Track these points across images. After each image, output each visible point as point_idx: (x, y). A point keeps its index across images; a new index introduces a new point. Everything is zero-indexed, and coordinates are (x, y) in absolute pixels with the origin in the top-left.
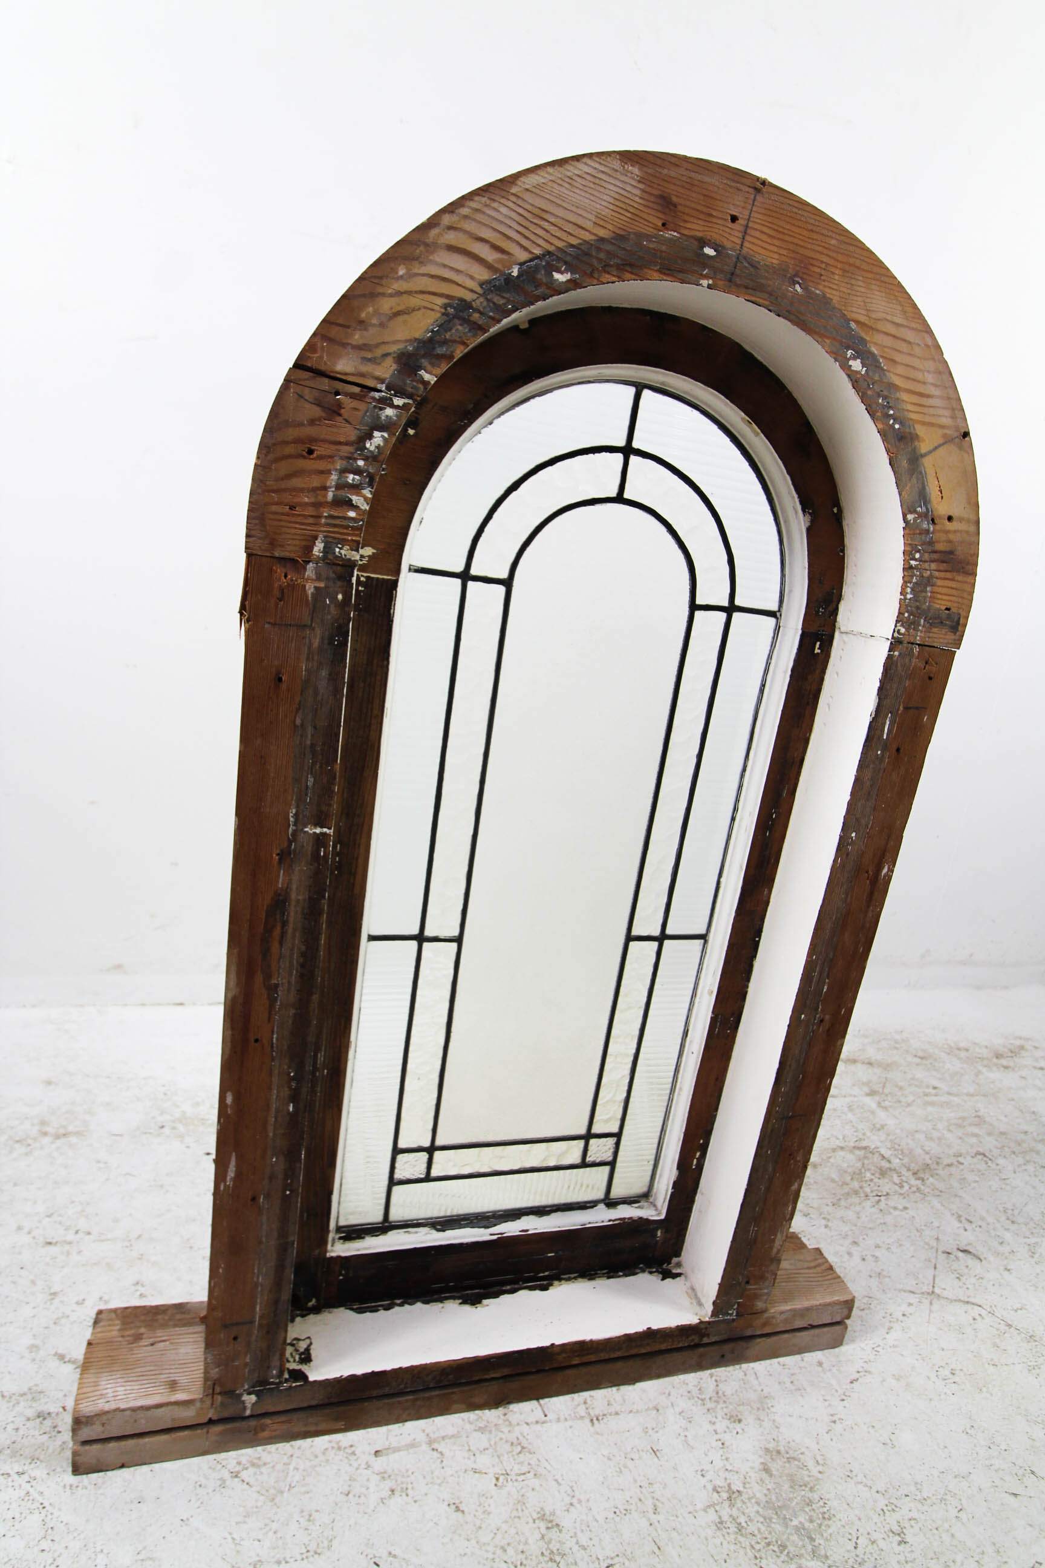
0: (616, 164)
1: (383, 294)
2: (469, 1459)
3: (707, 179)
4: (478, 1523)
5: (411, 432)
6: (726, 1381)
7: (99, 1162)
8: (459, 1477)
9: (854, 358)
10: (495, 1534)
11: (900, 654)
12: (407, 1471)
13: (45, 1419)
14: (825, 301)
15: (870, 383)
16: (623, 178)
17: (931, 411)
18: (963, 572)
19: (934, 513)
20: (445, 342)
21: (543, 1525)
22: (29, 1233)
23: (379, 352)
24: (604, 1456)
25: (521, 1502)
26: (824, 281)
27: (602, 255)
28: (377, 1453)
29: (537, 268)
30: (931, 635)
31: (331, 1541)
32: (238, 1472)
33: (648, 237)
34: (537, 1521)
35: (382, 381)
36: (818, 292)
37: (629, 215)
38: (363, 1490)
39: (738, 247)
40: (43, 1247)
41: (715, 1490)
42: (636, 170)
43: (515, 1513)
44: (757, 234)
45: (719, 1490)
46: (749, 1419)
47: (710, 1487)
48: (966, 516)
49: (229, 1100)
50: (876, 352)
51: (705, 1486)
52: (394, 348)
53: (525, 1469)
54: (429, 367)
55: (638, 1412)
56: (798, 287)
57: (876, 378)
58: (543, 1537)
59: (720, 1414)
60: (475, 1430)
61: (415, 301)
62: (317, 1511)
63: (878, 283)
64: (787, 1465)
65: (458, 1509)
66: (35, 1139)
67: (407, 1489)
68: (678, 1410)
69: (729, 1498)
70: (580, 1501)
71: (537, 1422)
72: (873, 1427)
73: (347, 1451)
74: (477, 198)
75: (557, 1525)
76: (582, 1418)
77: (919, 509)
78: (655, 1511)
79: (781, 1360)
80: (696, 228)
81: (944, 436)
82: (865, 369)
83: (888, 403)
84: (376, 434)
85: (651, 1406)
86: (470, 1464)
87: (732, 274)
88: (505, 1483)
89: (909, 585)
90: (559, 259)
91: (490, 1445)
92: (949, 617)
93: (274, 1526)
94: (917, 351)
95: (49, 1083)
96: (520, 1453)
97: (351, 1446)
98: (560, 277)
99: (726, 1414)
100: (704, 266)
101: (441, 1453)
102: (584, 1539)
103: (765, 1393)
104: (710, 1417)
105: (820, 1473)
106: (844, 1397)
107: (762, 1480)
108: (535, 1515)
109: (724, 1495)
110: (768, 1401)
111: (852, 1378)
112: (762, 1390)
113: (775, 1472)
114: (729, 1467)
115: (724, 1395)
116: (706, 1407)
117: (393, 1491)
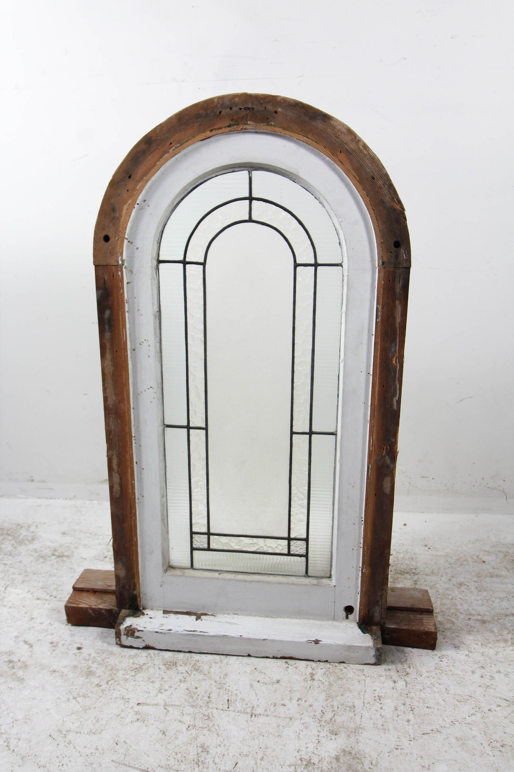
2: (180, 716)
4: (170, 741)
6: (341, 715)
7: (71, 569)
8: (171, 721)
10: (176, 747)
12: (149, 714)
13: (11, 663)
21: (200, 750)
22: (32, 593)
24: (249, 731)
25: (196, 738)
28: (138, 704)
31: (102, 731)
32: (76, 697)
34: (198, 748)
38: (126, 716)
40: (35, 600)
41: (301, 760)
43: (190, 742)
45: (303, 760)
46: (343, 736)
47: (298, 757)
51: (296, 756)
53: (205, 726)
58: (198, 754)
59: (327, 728)
60: (189, 706)
62: (102, 719)
64: (351, 760)
65: (164, 733)
66: (49, 557)
67: (145, 720)
68: (302, 721)
69: (306, 765)
70: (225, 745)
71: (222, 710)
72: (422, 757)
73: (126, 700)
75: (208, 752)
78: (262, 759)
85: (288, 716)
86: (180, 718)
88: (192, 729)
91: (193, 713)
93: (82, 720)
95: (64, 533)
96: (206, 719)
97: (128, 699)
99: (330, 730)
101: (168, 711)
102: (217, 760)
103: (361, 726)
104: (319, 729)
105: (370, 768)
106: (412, 739)
107: (331, 762)
108: (199, 745)
109: (305, 763)
110: (360, 730)
111: (426, 732)
112: (360, 724)
113: (341, 761)
114: (315, 752)
115: (335, 721)
116: (320, 724)
117: (138, 720)
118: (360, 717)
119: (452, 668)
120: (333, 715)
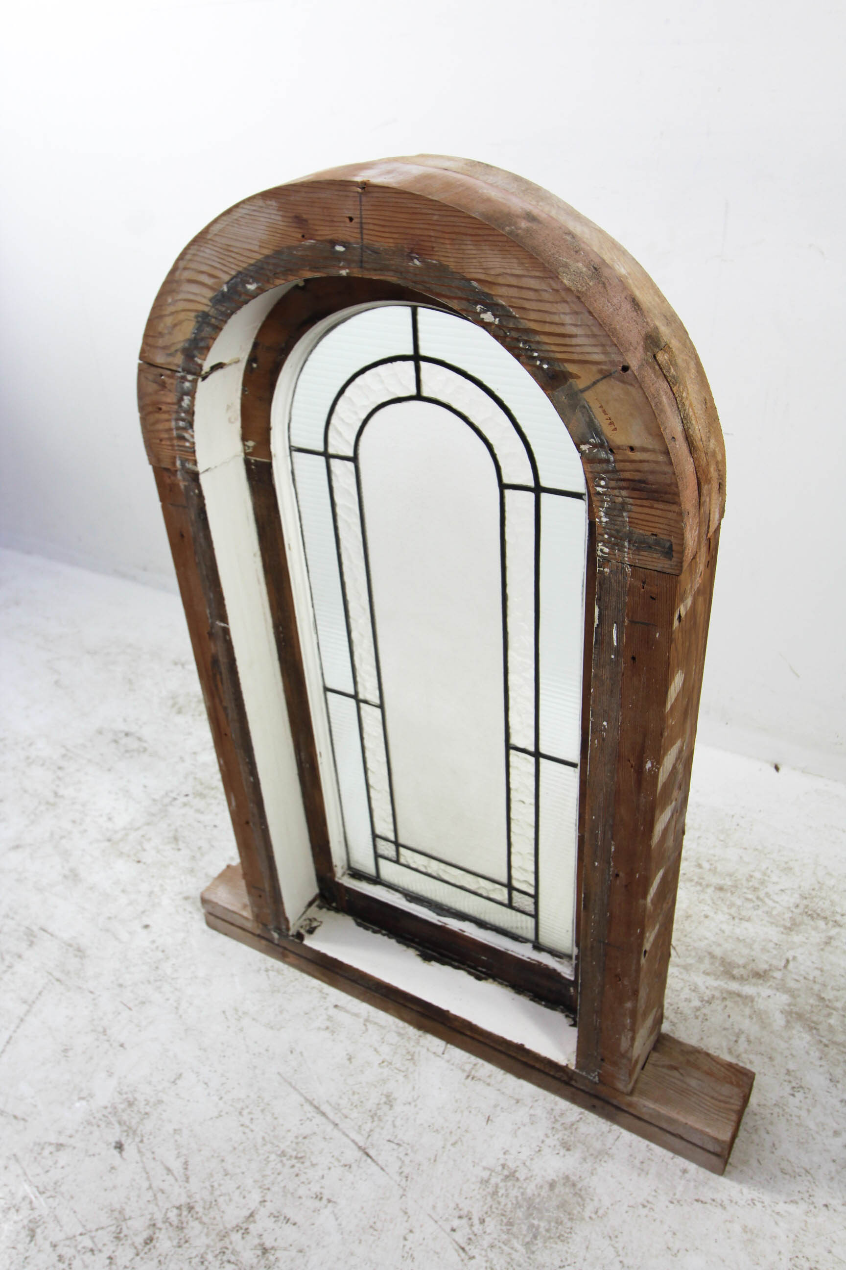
0: (260, 203)
1: (165, 315)
2: (378, 1042)
3: (322, 195)
4: (353, 1072)
5: (255, 365)
8: (365, 1046)
9: (485, 312)
10: (357, 1084)
11: (611, 571)
12: (343, 1024)
14: (442, 269)
15: (506, 331)
16: (269, 211)
17: (578, 349)
18: (662, 501)
19: (611, 443)
20: (202, 339)
21: (384, 1099)
23: (173, 349)
24: (455, 1097)
25: (384, 1081)
26: (437, 251)
27: (271, 267)
28: (336, 1006)
29: (236, 284)
30: (640, 557)
31: (282, 1027)
32: (269, 969)
33: (295, 248)
34: (383, 1096)
35: (178, 366)
36: (434, 262)
37: (279, 235)
38: (315, 1017)
39: (360, 240)
41: (503, 1166)
42: (273, 203)
43: (376, 1083)
44: (371, 227)
45: (506, 1167)
46: (577, 1154)
47: (502, 1161)
48: (650, 447)
49: (222, 762)
50: (504, 303)
51: (499, 1159)
52: (180, 346)
53: (403, 1068)
54: (199, 355)
55: (503, 1093)
56: (417, 262)
57: (511, 325)
58: (378, 1104)
59: (559, 1135)
60: (396, 1032)
61: (182, 316)
62: (287, 1011)
63: (487, 243)
64: (571, 1195)
65: (350, 1059)
67: (335, 1032)
68: (532, 1112)
69: (507, 1177)
70: (416, 1106)
71: (434, 1053)
72: (674, 1234)
73: (323, 994)
74: (192, 247)
75: (392, 1106)
76: (464, 1071)
77: (592, 440)
78: (454, 1144)
79: (653, 1146)
80: (326, 233)
81: (600, 371)
82: (497, 319)
83: (529, 346)
84: (185, 398)
85: (516, 1097)
86: (377, 1045)
87: (361, 262)
88: (386, 1066)
89: (601, 509)
90: (247, 275)
91: (397, 1044)
92: (657, 543)
93: (265, 1003)
94: (546, 296)
96: (409, 1060)
97: (327, 994)
98: (251, 287)
99: (563, 1139)
100: (340, 260)
101: (367, 1029)
102: (398, 1123)
103: (610, 1152)
104: (549, 1132)
105: (590, 1218)
106: (675, 1202)
107: (541, 1187)
108: (385, 1092)
109: (506, 1172)
110: (606, 1156)
111: (702, 1198)
112: (610, 1149)
113: (556, 1191)
114: (528, 1164)
115: (576, 1129)
116: (554, 1125)
117: (327, 1028)
118: (616, 1137)
119: (803, 1113)
120: (578, 1118)
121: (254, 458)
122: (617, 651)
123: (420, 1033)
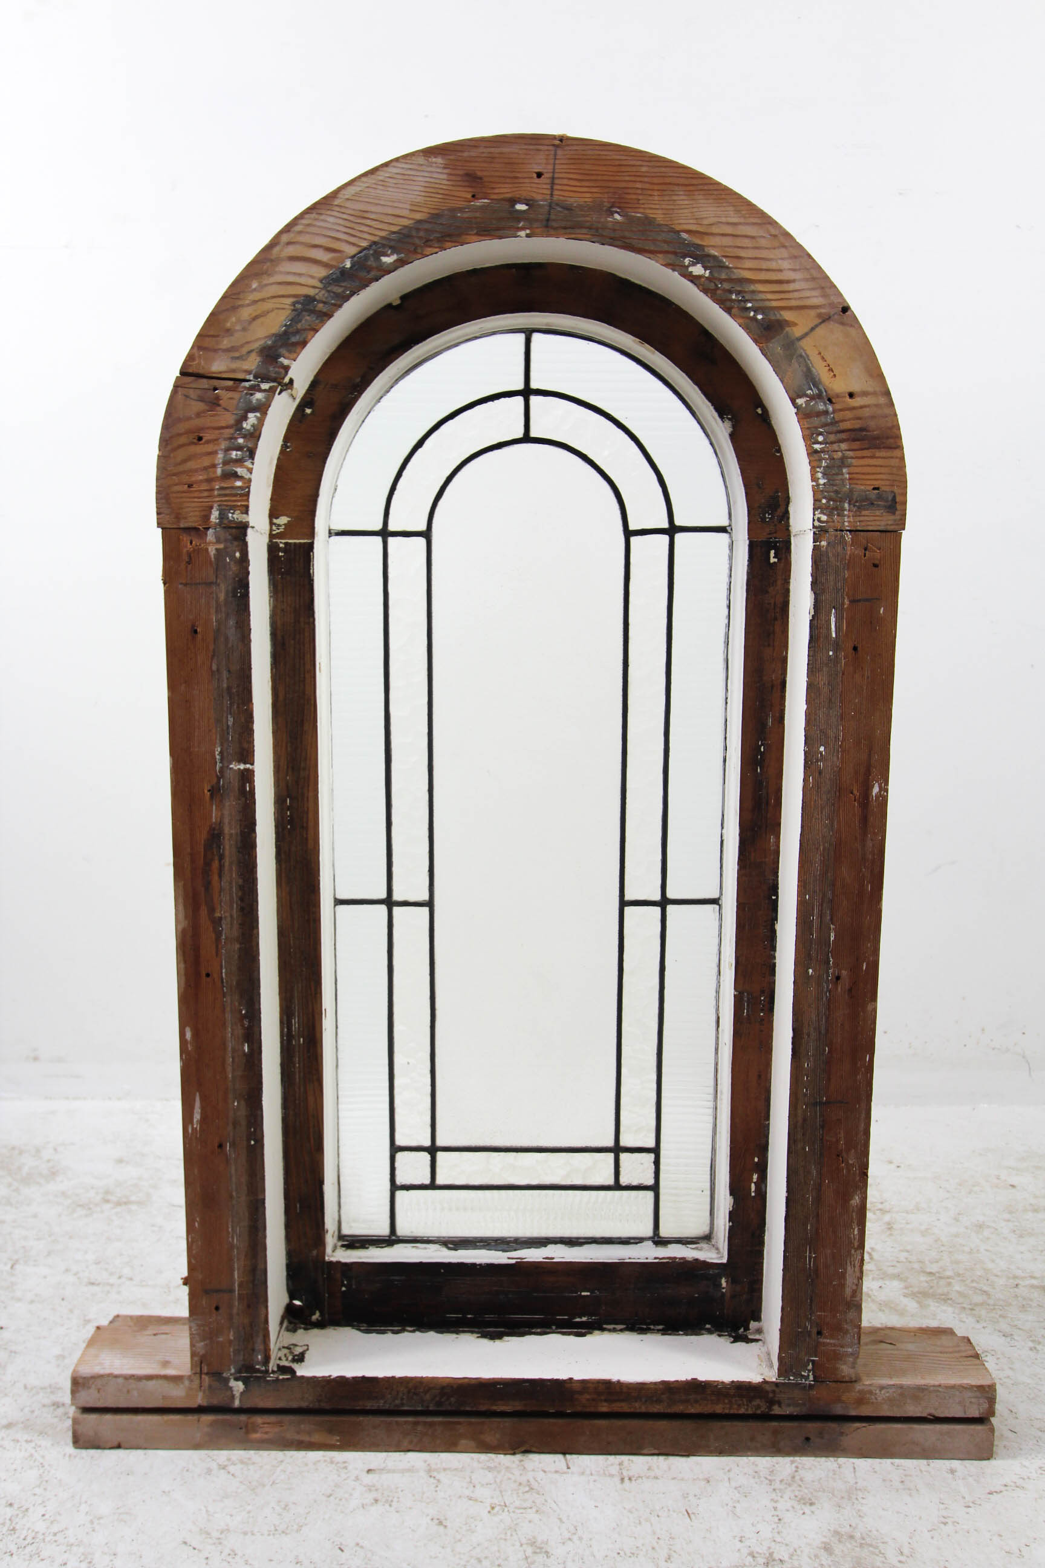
0: (421, 160)
1: (242, 306)
2: (467, 1488)
3: (505, 150)
4: (458, 1537)
5: (308, 411)
6: (810, 1469)
7: (153, 1226)
8: (451, 1500)
9: (694, 264)
10: (474, 1548)
11: (829, 544)
12: (397, 1488)
13: (58, 1407)
14: (648, 222)
15: (717, 283)
16: (429, 169)
17: (796, 295)
18: (884, 448)
19: (829, 392)
20: (298, 332)
21: (529, 1551)
22: (75, 1274)
23: (245, 350)
24: (625, 1508)
25: (514, 1529)
26: (643, 204)
27: (422, 234)
28: (369, 1471)
29: (366, 258)
30: (862, 518)
31: (301, 1526)
32: (226, 1466)
33: (461, 210)
34: (524, 1546)
35: (249, 373)
36: (638, 215)
37: (440, 196)
38: (347, 1496)
39: (548, 197)
40: (86, 1285)
41: (752, 1555)
42: (439, 160)
43: (503, 1536)
44: (565, 182)
45: (756, 1555)
46: (826, 1504)
47: (745, 1551)
48: (870, 389)
49: (188, 1035)
50: (716, 254)
51: (739, 1550)
52: (256, 345)
53: (528, 1504)
54: (287, 354)
55: (682, 1479)
56: (617, 217)
57: (723, 276)
58: (527, 1558)
59: (788, 1494)
60: (483, 1468)
61: (268, 305)
62: (294, 1503)
63: (701, 192)
64: (858, 1549)
65: (440, 1523)
66: (97, 1205)
67: (392, 1501)
68: (734, 1484)
70: (580, 1539)
71: (556, 1472)
72: (1000, 1536)
73: (338, 1465)
74: (307, 216)
75: (547, 1552)
76: (611, 1476)
77: (809, 392)
78: (668, 1560)
79: (897, 1461)
80: (505, 191)
81: (819, 315)
82: (708, 272)
83: (743, 297)
85: (701, 1477)
86: (467, 1492)
87: (548, 220)
88: (501, 1512)
89: (818, 470)
90: (384, 246)
91: (495, 1481)
92: (880, 497)
93: (249, 1508)
94: (763, 242)
95: (120, 1161)
96: (527, 1492)
97: (345, 1462)
98: (387, 260)
99: (796, 1496)
100: (519, 220)
101: (438, 1481)
103: (859, 1486)
104: (774, 1496)
105: (900, 1562)
106: (971, 1505)
107: (816, 1556)
108: (524, 1541)
109: (761, 1561)
110: (859, 1493)
111: (993, 1490)
112: (856, 1483)
113: (837, 1552)
114: (778, 1539)
115: (801, 1480)
116: (773, 1487)
117: (376, 1501)
118: (852, 1470)
119: (1010, 1373)
120: (794, 1469)
121: (283, 541)
122: (837, 646)
123: (518, 1457)
